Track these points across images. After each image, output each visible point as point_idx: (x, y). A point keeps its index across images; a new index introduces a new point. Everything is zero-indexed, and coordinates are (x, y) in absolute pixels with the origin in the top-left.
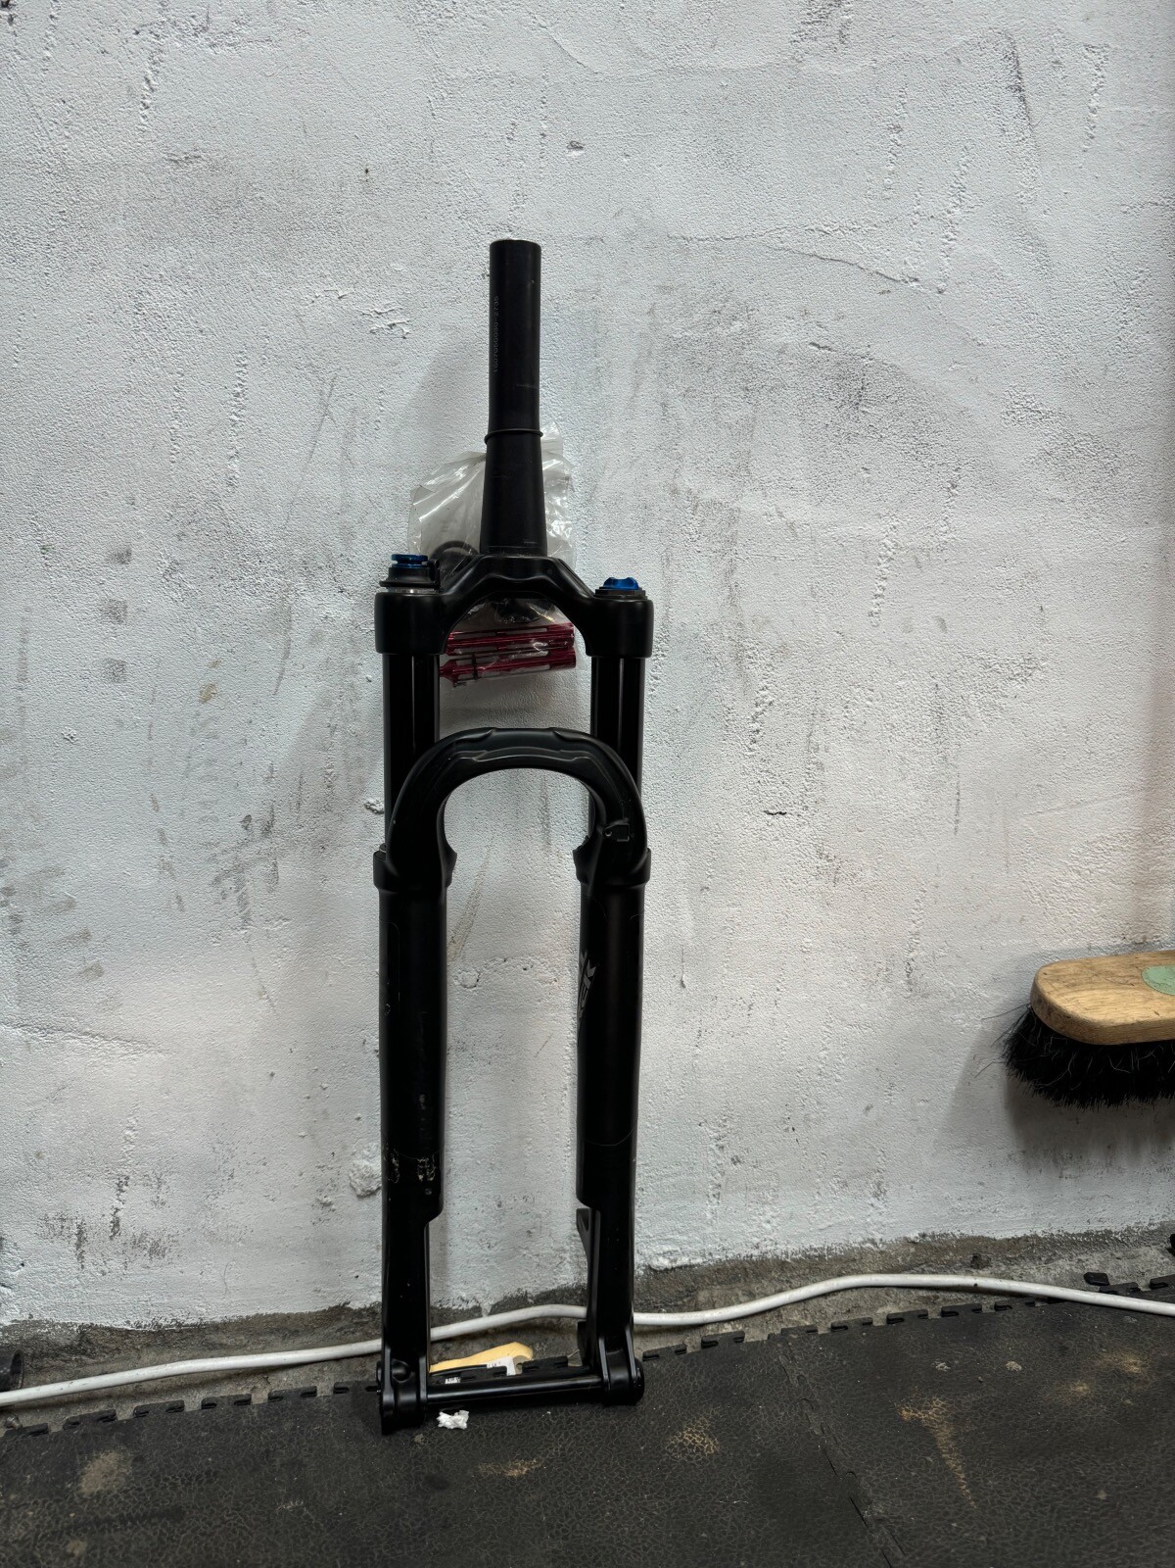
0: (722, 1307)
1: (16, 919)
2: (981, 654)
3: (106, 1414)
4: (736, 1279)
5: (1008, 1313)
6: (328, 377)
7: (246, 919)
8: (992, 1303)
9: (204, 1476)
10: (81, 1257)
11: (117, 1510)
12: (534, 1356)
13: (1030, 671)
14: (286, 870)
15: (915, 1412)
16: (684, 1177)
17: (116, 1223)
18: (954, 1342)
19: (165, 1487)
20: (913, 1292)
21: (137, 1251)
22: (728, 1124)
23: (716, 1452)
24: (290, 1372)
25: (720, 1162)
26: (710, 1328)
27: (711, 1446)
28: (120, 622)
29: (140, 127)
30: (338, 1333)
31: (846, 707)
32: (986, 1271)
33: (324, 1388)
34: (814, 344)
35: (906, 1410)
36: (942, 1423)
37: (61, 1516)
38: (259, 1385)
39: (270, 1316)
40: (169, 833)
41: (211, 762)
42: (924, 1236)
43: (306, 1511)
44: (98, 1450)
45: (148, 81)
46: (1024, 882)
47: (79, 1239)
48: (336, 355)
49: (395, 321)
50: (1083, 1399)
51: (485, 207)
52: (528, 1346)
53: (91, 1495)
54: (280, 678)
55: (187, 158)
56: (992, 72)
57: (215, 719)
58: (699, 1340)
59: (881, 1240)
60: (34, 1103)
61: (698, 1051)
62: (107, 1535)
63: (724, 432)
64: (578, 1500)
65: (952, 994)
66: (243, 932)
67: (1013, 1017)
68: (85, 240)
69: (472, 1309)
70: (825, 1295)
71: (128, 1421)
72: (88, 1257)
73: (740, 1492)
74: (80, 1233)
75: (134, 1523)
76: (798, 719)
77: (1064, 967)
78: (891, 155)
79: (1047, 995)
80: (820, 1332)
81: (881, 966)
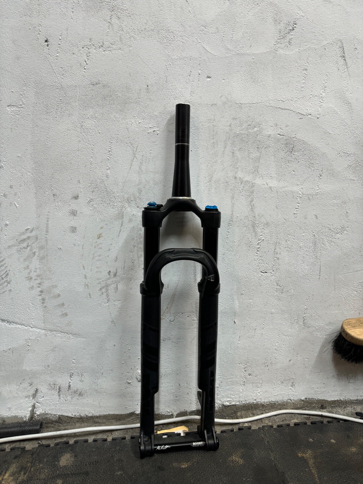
0: (245, 418)
1: (43, 299)
2: (328, 226)
3: (66, 442)
4: (249, 409)
5: (332, 424)
6: (135, 146)
7: (108, 300)
8: (327, 420)
9: (94, 462)
10: (59, 395)
11: (70, 471)
12: (189, 430)
13: (343, 231)
14: (120, 287)
15: (302, 454)
16: (234, 379)
17: (69, 386)
18: (315, 432)
19: (83, 465)
20: (302, 415)
21: (75, 394)
22: (248, 364)
23: (242, 464)
24: (118, 431)
25: (245, 375)
26: (241, 424)
27: (241, 461)
28: (75, 216)
29: (83, 75)
30: (132, 420)
31: (286, 241)
32: (325, 410)
33: (128, 437)
34: (279, 134)
35: (300, 453)
36: (311, 458)
37: (55, 472)
38: (109, 435)
39: (112, 414)
40: (87, 275)
41: (100, 256)
42: (306, 399)
43: (124, 475)
44: (64, 453)
45: (86, 62)
46: (340, 294)
47: (59, 390)
48: (138, 140)
49: (155, 130)
50: (354, 453)
51: (182, 96)
52: (187, 427)
53: (63, 466)
54: (120, 232)
55: (96, 83)
56: (335, 52)
57: (101, 244)
58: (238, 428)
59: (293, 399)
60: (47, 351)
61: (239, 342)
62: (67, 479)
63: (251, 160)
64: (202, 476)
65: (317, 327)
66: (108, 304)
67: (336, 334)
68: (67, 107)
69: (171, 415)
70: (276, 415)
71: (72, 444)
72: (61, 396)
73: (250, 477)
74: (59, 389)
75: (75, 476)
76: (271, 245)
77: (351, 320)
78: (304, 78)
79: (346, 329)
80: (274, 427)
81: (295, 318)
